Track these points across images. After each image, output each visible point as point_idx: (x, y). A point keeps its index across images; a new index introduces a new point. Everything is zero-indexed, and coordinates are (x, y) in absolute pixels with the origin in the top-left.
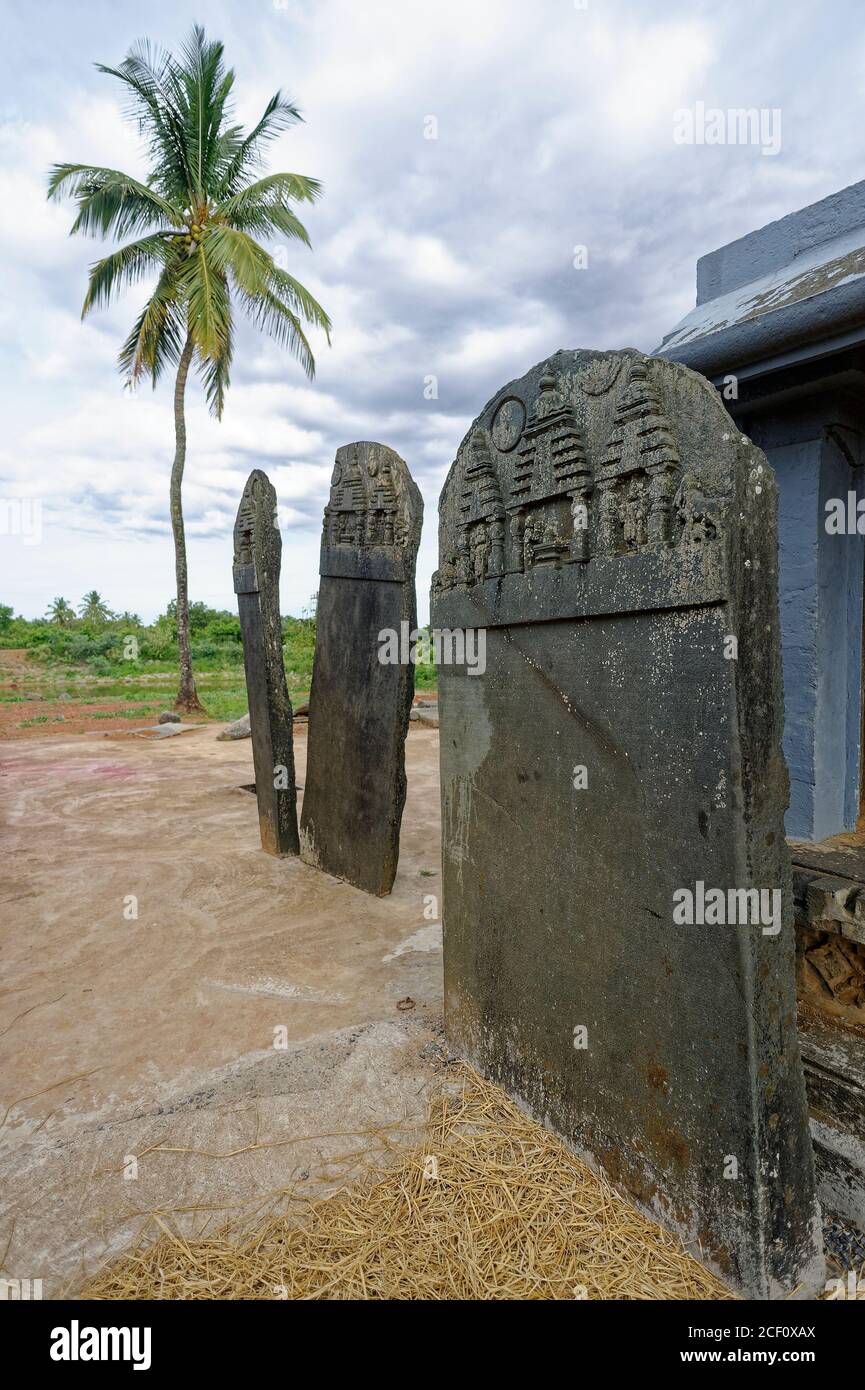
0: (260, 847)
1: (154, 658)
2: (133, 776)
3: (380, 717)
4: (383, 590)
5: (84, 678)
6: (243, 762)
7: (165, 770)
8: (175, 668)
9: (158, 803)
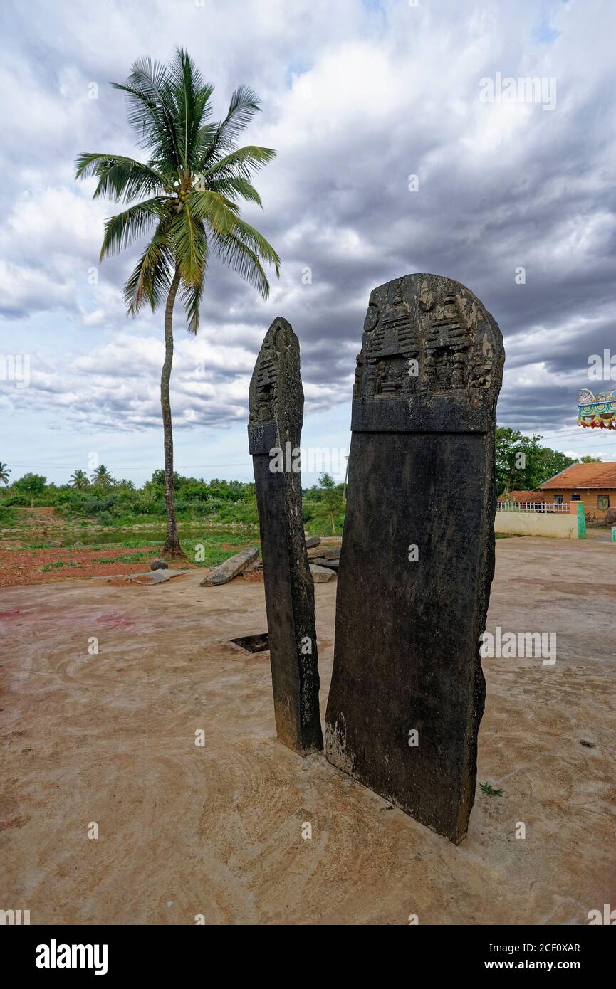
0: (274, 733)
1: (143, 512)
2: (132, 627)
3: (448, 602)
4: (449, 444)
5: (94, 528)
6: (228, 610)
7: (161, 619)
8: (157, 519)
9: (157, 661)
